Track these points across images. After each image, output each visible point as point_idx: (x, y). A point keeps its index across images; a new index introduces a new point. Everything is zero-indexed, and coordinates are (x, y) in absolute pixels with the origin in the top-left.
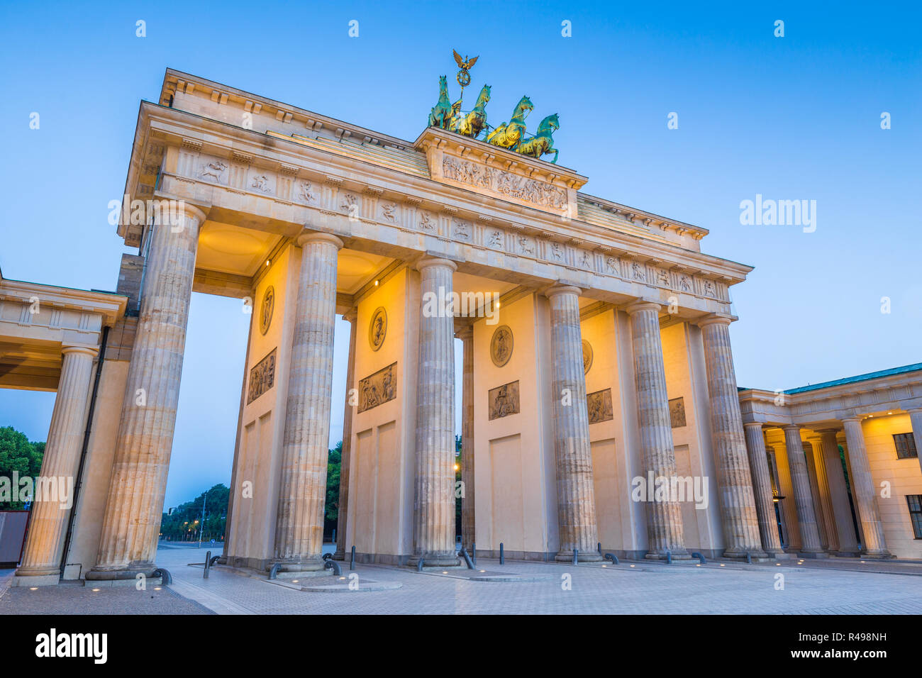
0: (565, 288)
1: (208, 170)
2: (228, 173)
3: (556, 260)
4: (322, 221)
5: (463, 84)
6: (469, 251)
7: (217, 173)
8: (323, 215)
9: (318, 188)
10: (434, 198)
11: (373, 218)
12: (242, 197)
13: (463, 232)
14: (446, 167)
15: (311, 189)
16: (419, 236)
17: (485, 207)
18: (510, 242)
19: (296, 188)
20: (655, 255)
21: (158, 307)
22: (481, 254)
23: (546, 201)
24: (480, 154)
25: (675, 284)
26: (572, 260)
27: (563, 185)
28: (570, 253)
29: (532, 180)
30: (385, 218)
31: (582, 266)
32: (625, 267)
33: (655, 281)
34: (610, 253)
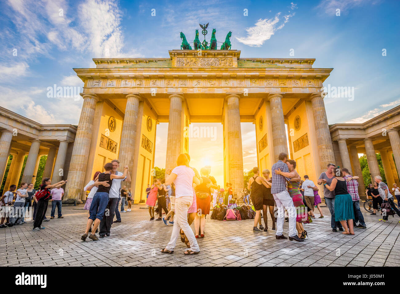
0: (230, 95)
1: (95, 84)
2: (101, 83)
3: (226, 85)
4: (130, 91)
5: (204, 34)
6: (186, 90)
7: (98, 84)
8: (131, 89)
10: (168, 74)
11: (148, 86)
12: (105, 89)
13: (183, 83)
14: (178, 62)
15: (127, 81)
16: (166, 88)
17: (189, 72)
18: (203, 83)
19: (122, 82)
20: (274, 74)
22: (191, 90)
23: (222, 65)
24: (191, 54)
25: (289, 84)
26: (234, 84)
27: (231, 56)
28: (232, 82)
29: (216, 58)
30: (153, 85)
31: (238, 86)
32: (262, 82)
33: (278, 85)
34: (252, 78)
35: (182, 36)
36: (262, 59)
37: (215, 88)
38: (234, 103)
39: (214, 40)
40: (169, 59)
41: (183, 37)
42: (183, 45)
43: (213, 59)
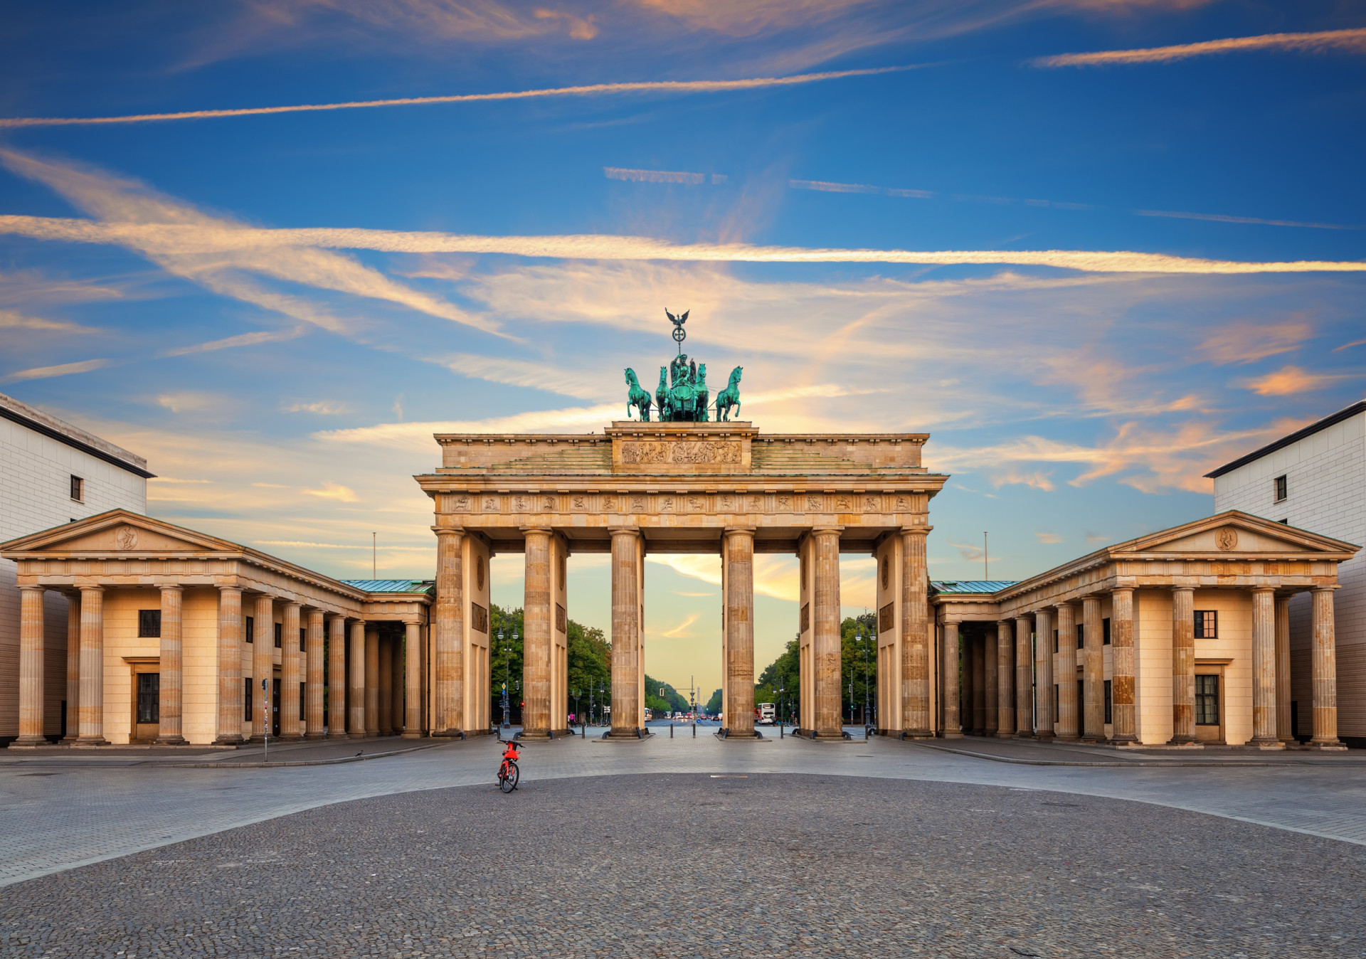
0: (733, 532)
1: (458, 504)
2: (470, 503)
3: (725, 508)
4: (531, 521)
5: (680, 341)
6: (644, 519)
7: (463, 505)
8: (531, 516)
9: (528, 497)
10: (608, 486)
11: (567, 510)
12: (480, 516)
13: (638, 506)
14: (625, 453)
15: (523, 500)
16: (602, 516)
17: (650, 484)
18: (677, 504)
19: (513, 501)
20: (827, 486)
21: (443, 596)
22: (655, 519)
23: (719, 458)
24: (653, 435)
25: (856, 507)
26: (741, 507)
27: (737, 438)
28: (739, 501)
29: (706, 443)
30: (576, 508)
31: (751, 510)
32: (799, 501)
33: (833, 509)
34: (780, 493)
35: (631, 378)
36: (808, 436)
37: (704, 516)
38: (740, 548)
39: (703, 392)
40: (602, 437)
41: (631, 380)
42: (632, 398)
43: (699, 444)
